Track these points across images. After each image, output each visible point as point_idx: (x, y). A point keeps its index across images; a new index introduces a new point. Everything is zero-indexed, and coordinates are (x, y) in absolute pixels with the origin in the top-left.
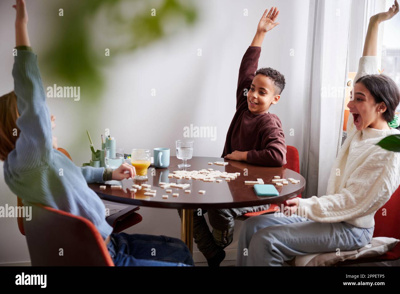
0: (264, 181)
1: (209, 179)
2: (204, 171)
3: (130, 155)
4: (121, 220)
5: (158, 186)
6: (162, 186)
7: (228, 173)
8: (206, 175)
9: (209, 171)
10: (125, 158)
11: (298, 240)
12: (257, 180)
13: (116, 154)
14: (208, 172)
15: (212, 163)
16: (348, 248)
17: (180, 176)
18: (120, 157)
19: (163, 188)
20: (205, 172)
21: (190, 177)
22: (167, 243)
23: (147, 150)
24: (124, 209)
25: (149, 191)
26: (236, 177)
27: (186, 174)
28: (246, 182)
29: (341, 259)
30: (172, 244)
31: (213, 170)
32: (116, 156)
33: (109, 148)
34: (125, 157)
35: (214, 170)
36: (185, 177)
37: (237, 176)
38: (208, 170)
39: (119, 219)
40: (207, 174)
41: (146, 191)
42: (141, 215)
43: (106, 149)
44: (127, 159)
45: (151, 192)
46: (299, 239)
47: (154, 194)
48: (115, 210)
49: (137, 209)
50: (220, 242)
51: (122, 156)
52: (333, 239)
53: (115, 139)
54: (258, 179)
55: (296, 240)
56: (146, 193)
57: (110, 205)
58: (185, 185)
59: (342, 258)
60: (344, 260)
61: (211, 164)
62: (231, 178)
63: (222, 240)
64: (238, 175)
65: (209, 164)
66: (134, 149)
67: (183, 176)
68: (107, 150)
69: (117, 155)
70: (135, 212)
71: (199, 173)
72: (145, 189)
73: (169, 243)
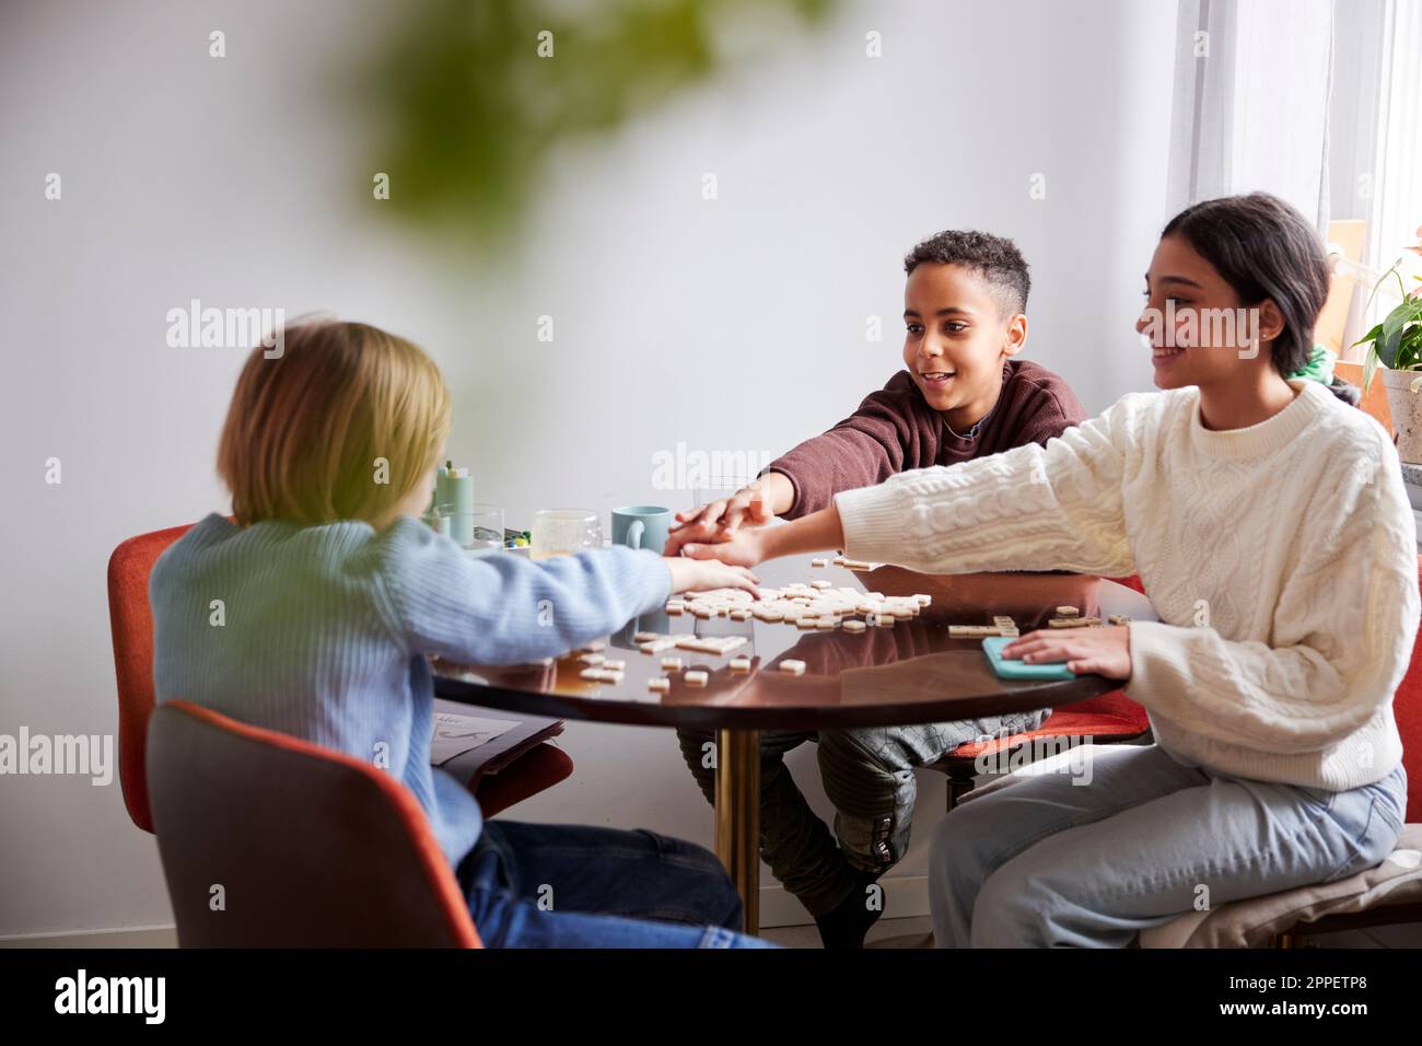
0: (1017, 625)
1: (817, 617)
2: (799, 589)
3: (525, 533)
4: (495, 773)
5: (629, 647)
6: (645, 646)
7: (885, 595)
8: (807, 606)
9: (817, 588)
10: (509, 545)
11: (1142, 885)
12: (993, 624)
13: (476, 529)
14: (813, 592)
15: (826, 562)
16: (1328, 876)
17: (710, 608)
18: (491, 542)
19: (649, 652)
20: (801, 593)
21: (748, 610)
22: (662, 856)
23: (589, 516)
24: (508, 733)
25: (598, 665)
26: (914, 612)
27: (732, 600)
28: (952, 629)
29: (1305, 916)
30: (680, 861)
31: (829, 584)
32: (476, 536)
33: (450, 509)
34: (506, 539)
35: (835, 587)
36: (727, 611)
37: (918, 607)
38: (813, 587)
39: (490, 770)
40: (808, 601)
41: (587, 665)
42: (566, 752)
43: (438, 513)
44: (516, 547)
45: (606, 669)
46: (1146, 881)
47: (618, 676)
48: (473, 735)
49: (554, 731)
50: (866, 857)
51: (498, 535)
52: (1271, 855)
53: (470, 475)
54: (996, 619)
55: (1135, 887)
56: (587, 673)
57: (454, 717)
58: (728, 643)
59: (1309, 911)
60: (1314, 918)
61: (822, 565)
62: (895, 616)
63: (872, 851)
64: (923, 603)
65: (814, 565)
66: (543, 512)
67: (722, 609)
68: (443, 516)
69: (480, 534)
70: (545, 742)
71: (779, 598)
72: (585, 657)
73: (671, 857)
